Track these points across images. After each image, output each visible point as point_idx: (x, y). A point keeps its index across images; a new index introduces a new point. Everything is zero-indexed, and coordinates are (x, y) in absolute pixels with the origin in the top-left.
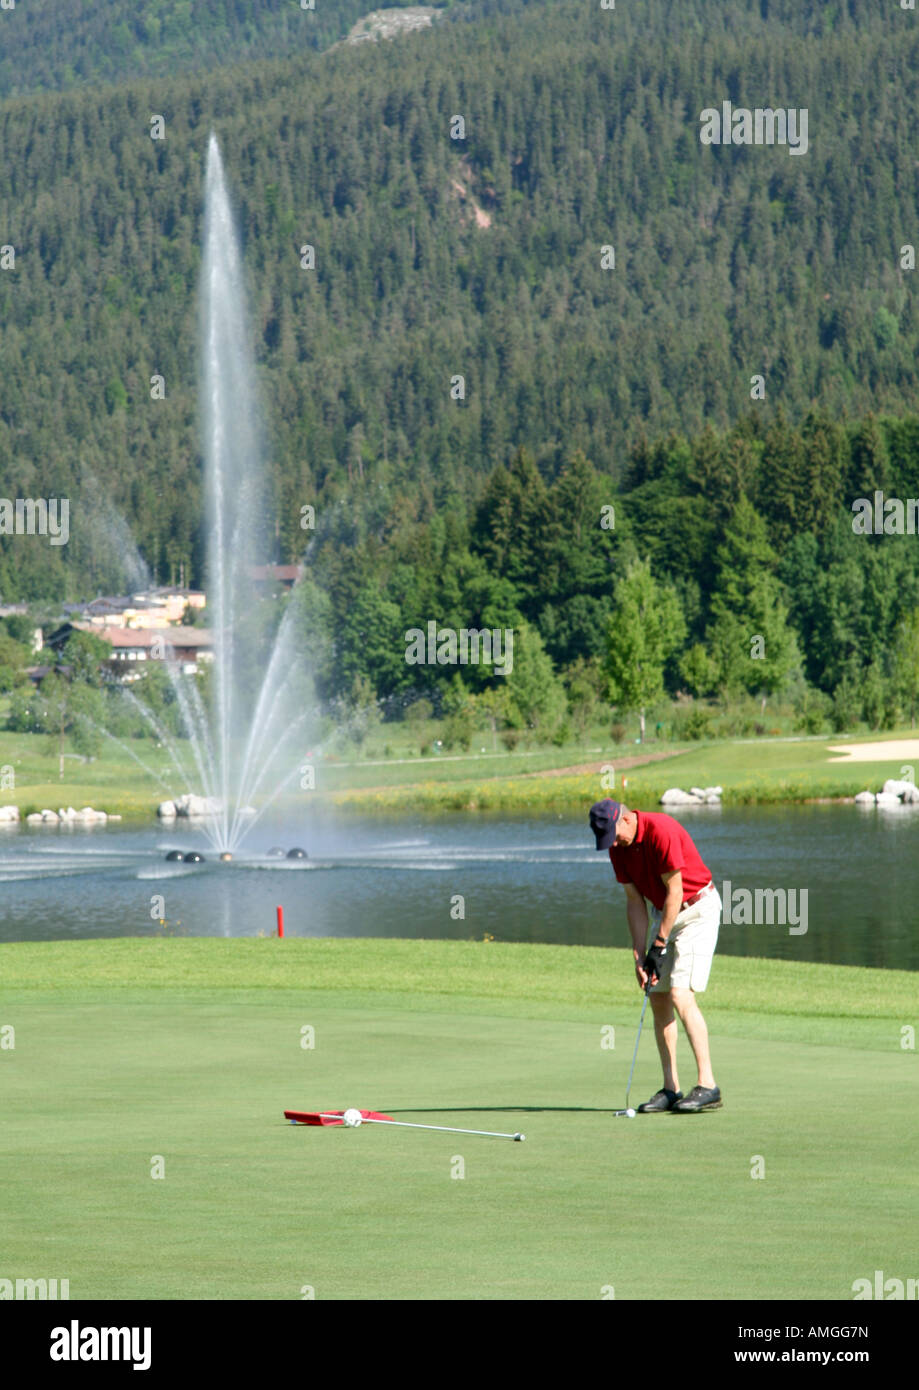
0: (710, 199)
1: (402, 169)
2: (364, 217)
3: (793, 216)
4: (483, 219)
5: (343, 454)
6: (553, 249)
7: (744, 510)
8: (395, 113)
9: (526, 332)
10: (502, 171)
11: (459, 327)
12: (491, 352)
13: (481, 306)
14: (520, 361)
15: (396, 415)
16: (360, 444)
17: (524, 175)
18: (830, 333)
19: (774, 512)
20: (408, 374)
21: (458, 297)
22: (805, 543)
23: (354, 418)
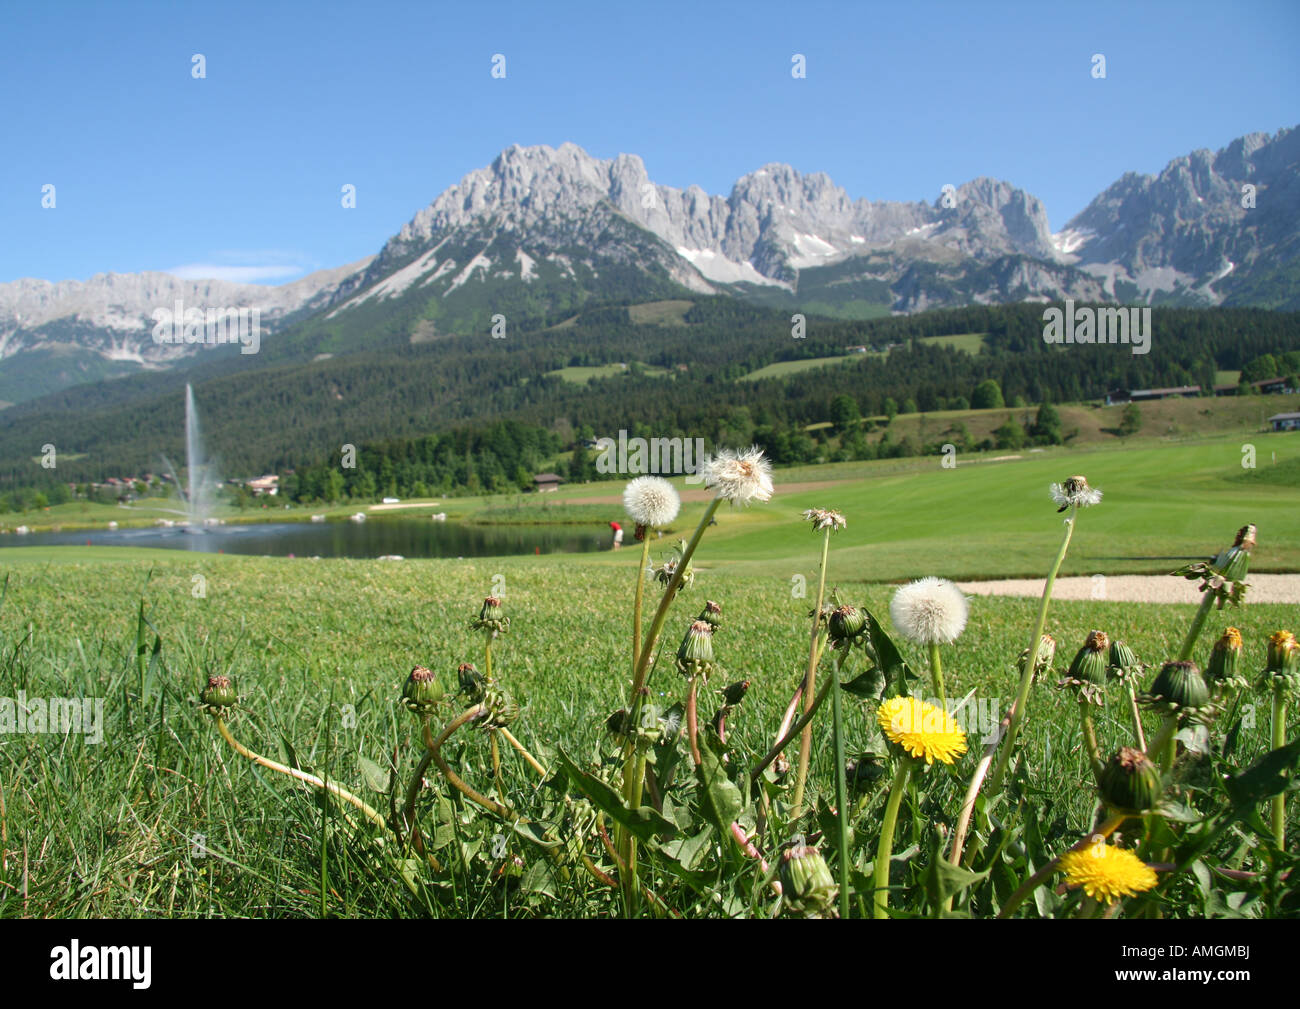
0: (387, 393)
1: (323, 387)
2: (315, 397)
3: (404, 397)
4: (340, 397)
5: (308, 445)
6: (355, 403)
7: (386, 458)
8: (322, 375)
9: (348, 420)
10: (344, 387)
11: (334, 420)
12: (341, 425)
13: (339, 415)
14: (347, 427)
15: (320, 438)
16: (312, 443)
17: (349, 388)
18: (412, 421)
19: (392, 458)
20: (323, 430)
21: (334, 413)
22: (398, 464)
23: (311, 438)
